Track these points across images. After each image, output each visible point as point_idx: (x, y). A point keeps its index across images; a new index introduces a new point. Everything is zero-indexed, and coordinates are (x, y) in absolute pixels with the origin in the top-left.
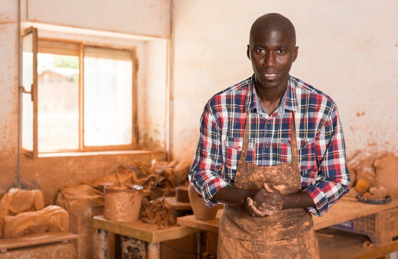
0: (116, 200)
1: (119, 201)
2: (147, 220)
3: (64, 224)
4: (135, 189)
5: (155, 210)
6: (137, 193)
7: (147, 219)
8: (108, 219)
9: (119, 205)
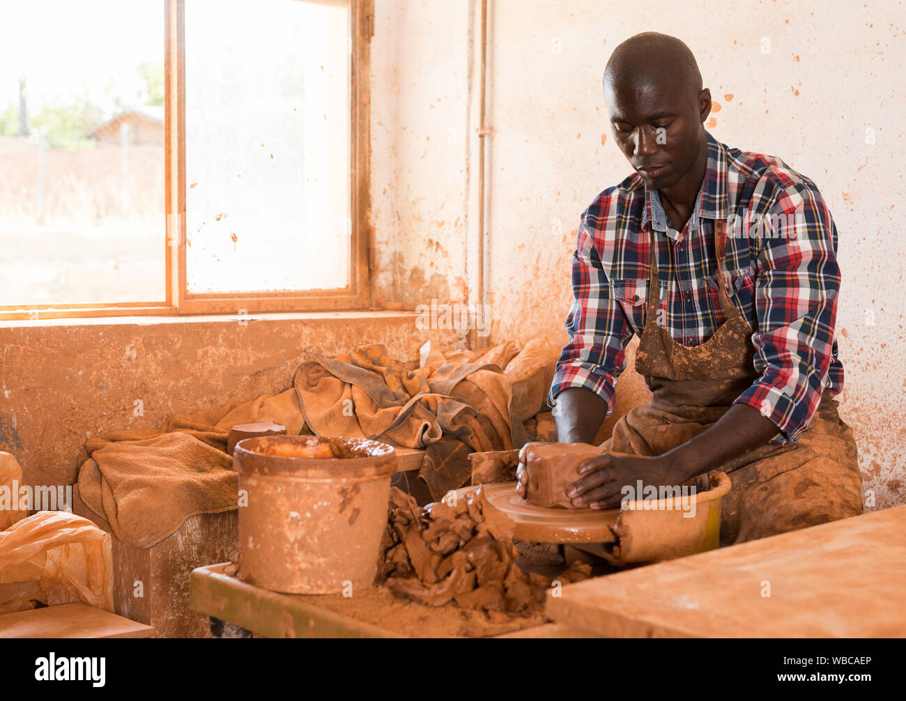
0: (282, 503)
1: (294, 507)
2: (412, 586)
3: (97, 579)
4: (363, 454)
5: (446, 543)
6: (370, 472)
7: (414, 581)
8: (249, 580)
9: (295, 522)
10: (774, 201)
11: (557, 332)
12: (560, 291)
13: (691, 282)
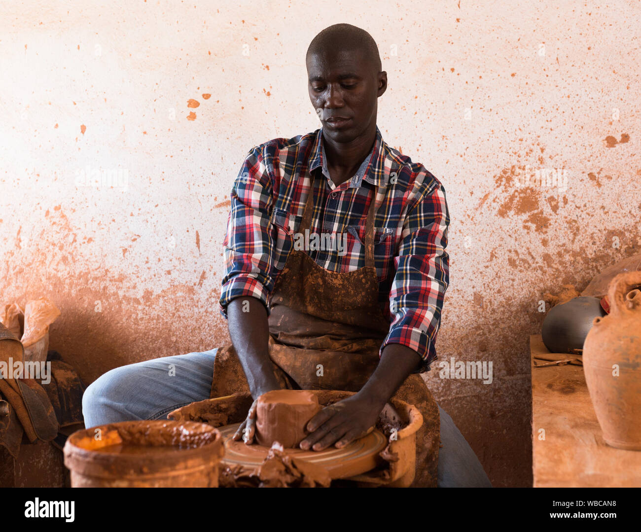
10: (431, 189)
11: (45, 293)
12: (46, 258)
13: (334, 224)
